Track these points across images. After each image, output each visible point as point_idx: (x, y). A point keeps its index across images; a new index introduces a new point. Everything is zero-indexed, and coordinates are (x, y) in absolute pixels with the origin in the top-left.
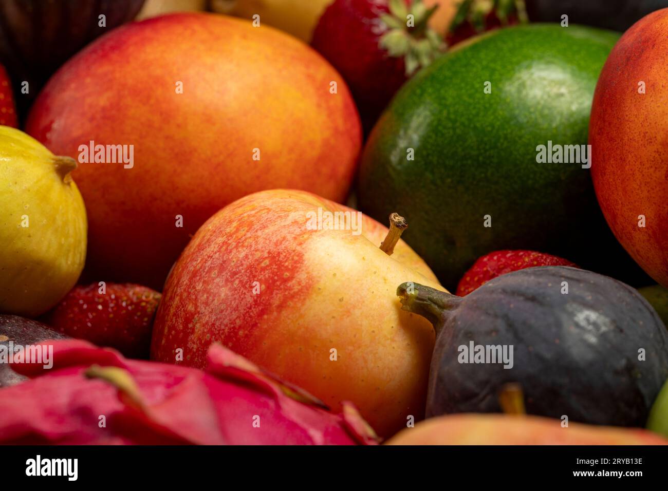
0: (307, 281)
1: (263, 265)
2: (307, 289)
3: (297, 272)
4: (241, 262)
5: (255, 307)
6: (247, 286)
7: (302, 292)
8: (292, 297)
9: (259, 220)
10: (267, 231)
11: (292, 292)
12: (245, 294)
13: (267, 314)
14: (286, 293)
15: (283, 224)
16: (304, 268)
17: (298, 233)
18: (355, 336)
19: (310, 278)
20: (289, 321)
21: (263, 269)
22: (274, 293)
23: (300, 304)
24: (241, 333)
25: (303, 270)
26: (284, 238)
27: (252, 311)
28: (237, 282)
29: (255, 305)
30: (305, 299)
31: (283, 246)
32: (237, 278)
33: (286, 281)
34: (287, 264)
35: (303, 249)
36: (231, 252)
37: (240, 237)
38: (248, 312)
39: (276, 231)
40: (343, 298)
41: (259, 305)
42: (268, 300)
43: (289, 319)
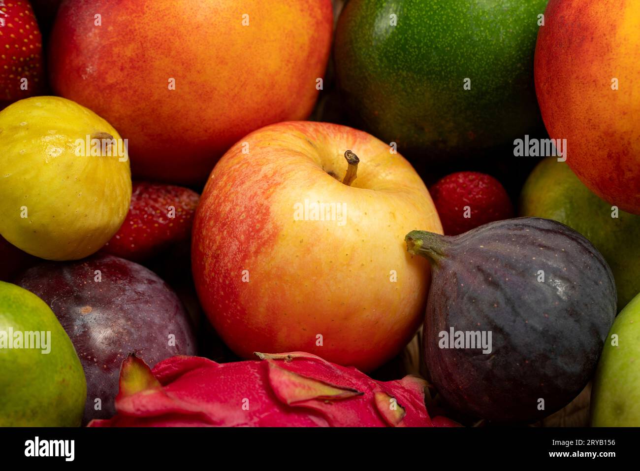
0: (273, 230)
1: (241, 218)
2: (274, 236)
3: (266, 223)
4: (227, 215)
5: (238, 254)
6: (232, 236)
7: (271, 240)
8: (264, 244)
9: (240, 175)
10: (244, 186)
11: (263, 240)
12: (231, 243)
13: (248, 259)
14: (259, 241)
15: (255, 180)
16: (270, 220)
17: (266, 188)
18: (316, 268)
19: (276, 227)
20: (264, 264)
21: (242, 222)
22: (251, 242)
23: (270, 250)
24: (232, 274)
25: (269, 221)
26: (256, 194)
27: (237, 257)
28: (225, 233)
29: (239, 251)
30: (273, 245)
31: (254, 201)
32: (225, 229)
33: (258, 231)
34: (258, 217)
35: (269, 202)
36: (221, 205)
37: (226, 192)
38: (234, 257)
39: (250, 187)
40: (302, 240)
41: (241, 252)
42: (247, 248)
43: (264, 262)
